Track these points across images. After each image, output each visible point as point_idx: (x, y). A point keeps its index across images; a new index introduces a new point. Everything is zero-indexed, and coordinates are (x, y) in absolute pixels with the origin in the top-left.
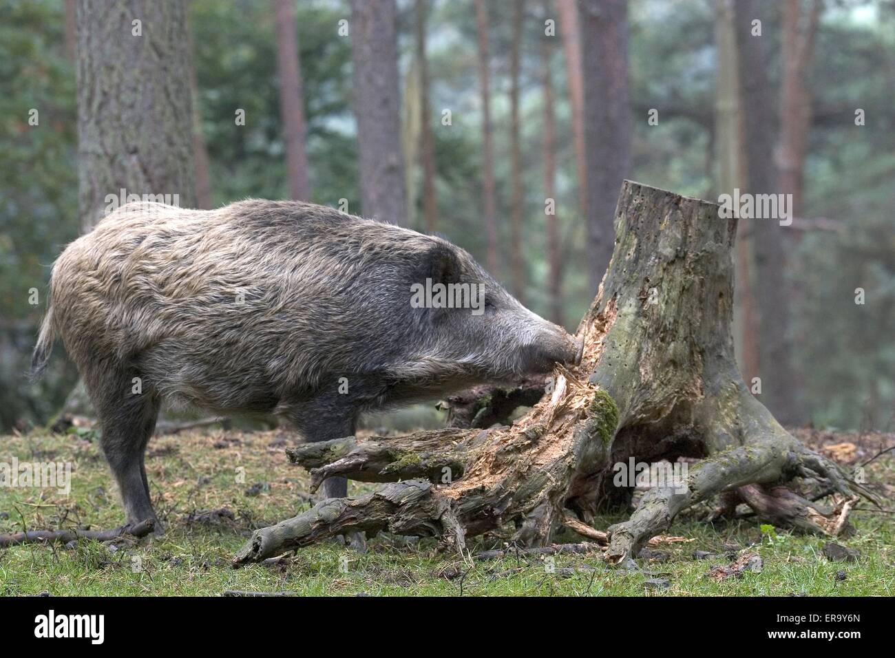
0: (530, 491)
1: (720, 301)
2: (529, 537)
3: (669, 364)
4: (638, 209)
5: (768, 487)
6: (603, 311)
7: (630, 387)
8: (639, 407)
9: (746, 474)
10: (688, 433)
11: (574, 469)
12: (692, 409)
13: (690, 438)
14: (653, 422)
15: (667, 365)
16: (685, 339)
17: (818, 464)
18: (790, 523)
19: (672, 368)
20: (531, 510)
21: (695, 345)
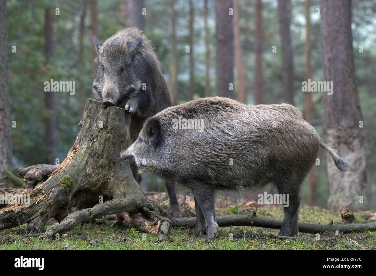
0: (33, 212)
1: (122, 144)
2: (31, 230)
3: (100, 167)
4: (91, 109)
5: (131, 214)
6: (76, 147)
7: (81, 175)
8: (86, 183)
9: (118, 209)
10: (107, 193)
11: (51, 205)
12: (109, 184)
13: (108, 195)
14: (93, 188)
15: (99, 167)
16: (107, 158)
17: (151, 206)
18: (138, 228)
19: (101, 168)
20: (33, 219)
21: (111, 160)
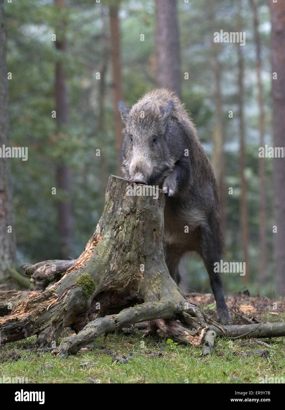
0: (43, 321)
1: (154, 233)
2: (41, 343)
3: (127, 262)
4: (114, 188)
5: (168, 321)
6: (96, 237)
7: (103, 273)
8: (109, 282)
9: (151, 315)
10: (137, 295)
11: (67, 311)
12: (139, 284)
13: (138, 297)
14: (119, 289)
15: (126, 263)
16: (135, 250)
17: (193, 311)
18: (177, 338)
19: (128, 264)
20: (43, 330)
21: (140, 253)
